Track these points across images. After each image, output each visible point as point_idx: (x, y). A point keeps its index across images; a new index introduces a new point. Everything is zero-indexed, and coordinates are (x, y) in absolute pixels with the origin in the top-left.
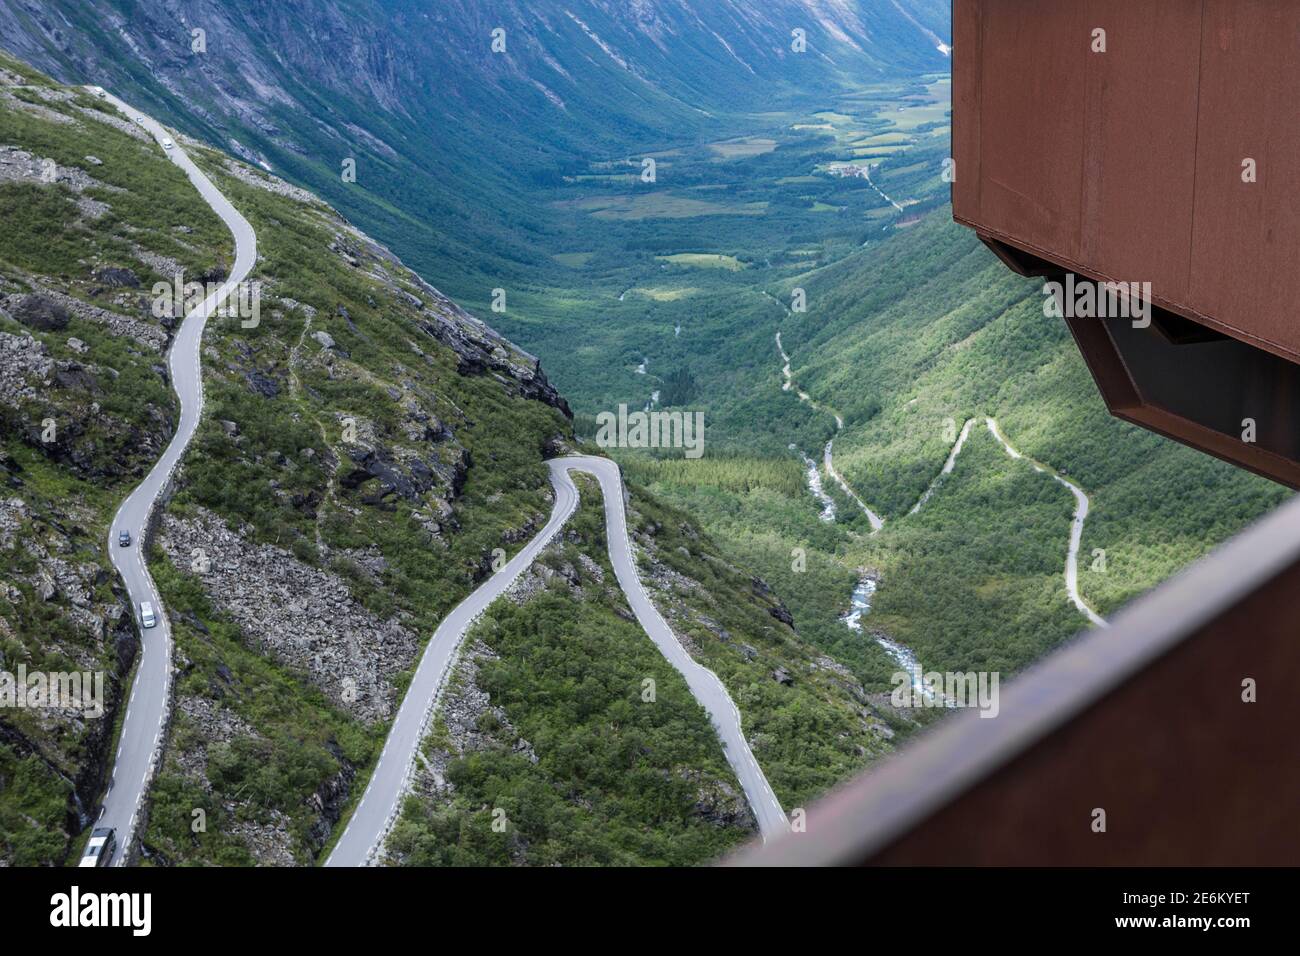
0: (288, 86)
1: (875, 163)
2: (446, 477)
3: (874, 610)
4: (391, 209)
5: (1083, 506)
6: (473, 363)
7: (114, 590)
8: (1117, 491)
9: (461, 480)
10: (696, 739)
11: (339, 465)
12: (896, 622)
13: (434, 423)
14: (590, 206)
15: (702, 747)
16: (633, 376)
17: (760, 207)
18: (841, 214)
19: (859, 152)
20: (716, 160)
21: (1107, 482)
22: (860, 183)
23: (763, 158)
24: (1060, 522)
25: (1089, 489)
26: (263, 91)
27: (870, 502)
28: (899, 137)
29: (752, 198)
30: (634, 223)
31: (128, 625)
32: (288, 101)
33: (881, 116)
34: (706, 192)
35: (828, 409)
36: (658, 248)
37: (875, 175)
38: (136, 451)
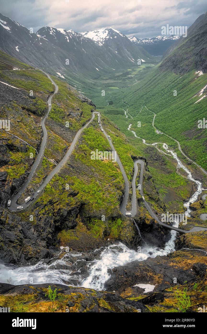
0: (66, 68)
1: (134, 75)
2: (80, 114)
3: (131, 128)
4: (78, 83)
5: (155, 115)
6: (84, 101)
7: (41, 128)
8: (159, 114)
9: (81, 114)
10: (106, 143)
11: (68, 114)
12: (133, 129)
13: (78, 108)
14: (101, 82)
15: (107, 143)
16: (106, 102)
17: (120, 81)
18: (130, 82)
19: (132, 74)
20: (116, 75)
21: (158, 113)
22: (132, 78)
23: (121, 75)
24: (152, 117)
25: (156, 113)
26: (63, 68)
27: (132, 115)
28: (137, 72)
29: (120, 80)
30: (106, 83)
31: (42, 132)
32: (66, 70)
33: (135, 69)
34: (114, 79)
35: (127, 105)
36: (109, 86)
37: (134, 76)
38: (44, 112)
